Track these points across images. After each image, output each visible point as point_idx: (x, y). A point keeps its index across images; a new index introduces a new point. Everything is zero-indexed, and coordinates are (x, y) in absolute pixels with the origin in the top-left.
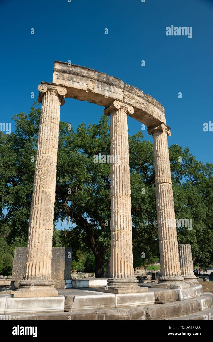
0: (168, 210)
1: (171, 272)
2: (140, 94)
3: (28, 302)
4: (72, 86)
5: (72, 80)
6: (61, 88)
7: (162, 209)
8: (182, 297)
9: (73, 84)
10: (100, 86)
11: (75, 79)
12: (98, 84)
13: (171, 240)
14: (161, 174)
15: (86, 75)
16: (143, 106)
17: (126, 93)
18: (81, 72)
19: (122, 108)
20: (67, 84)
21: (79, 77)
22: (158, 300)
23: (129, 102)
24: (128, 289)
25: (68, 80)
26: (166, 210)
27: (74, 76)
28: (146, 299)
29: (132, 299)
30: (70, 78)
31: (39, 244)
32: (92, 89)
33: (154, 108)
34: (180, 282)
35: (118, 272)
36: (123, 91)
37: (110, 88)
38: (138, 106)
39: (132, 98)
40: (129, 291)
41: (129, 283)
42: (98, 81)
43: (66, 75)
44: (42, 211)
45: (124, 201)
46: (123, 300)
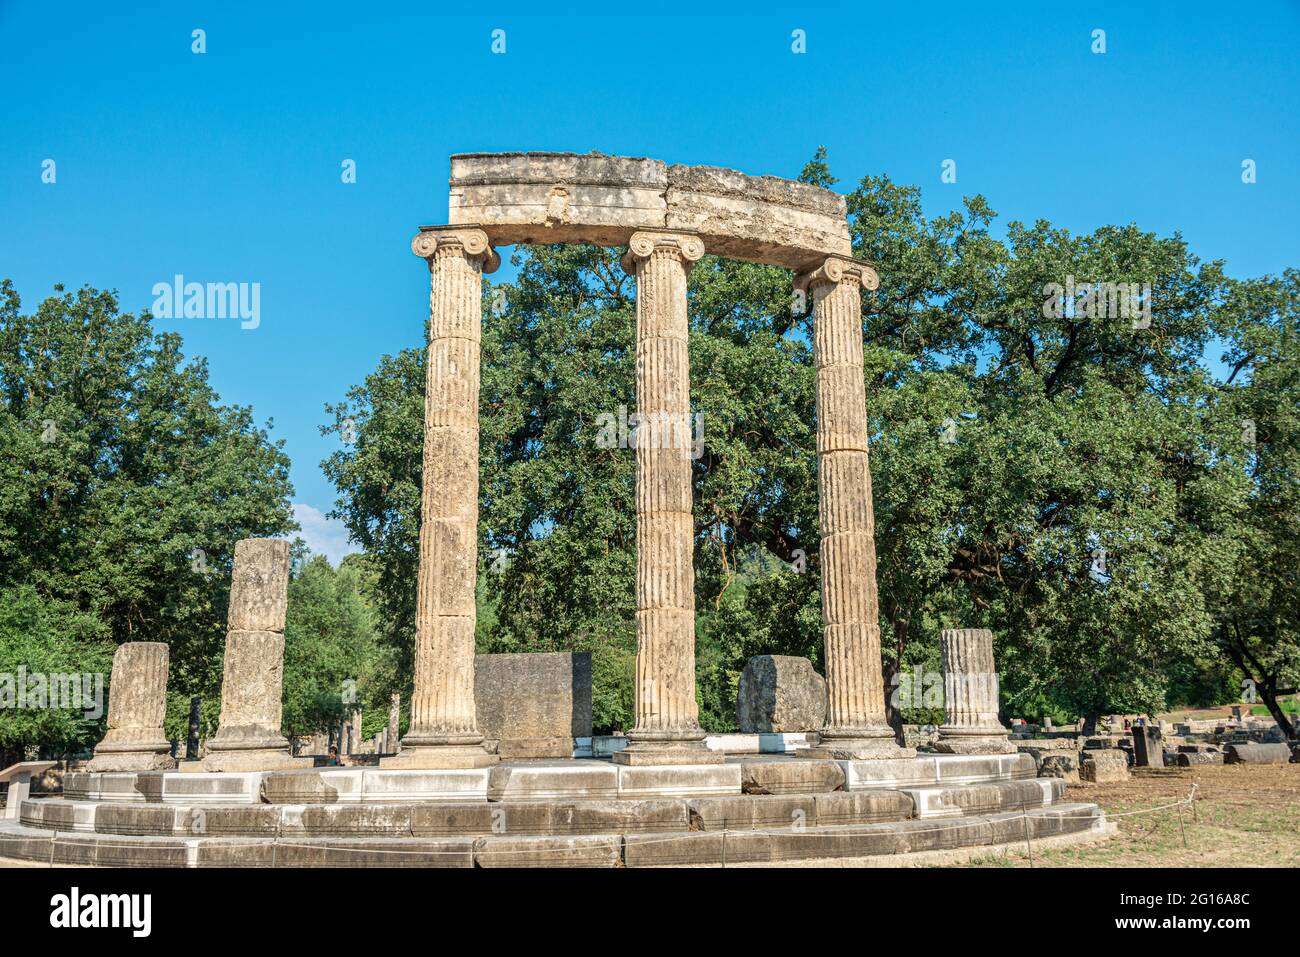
0: (843, 535)
2: (729, 185)
3: (407, 779)
4: (501, 220)
5: (502, 202)
6: (472, 233)
7: (828, 534)
8: (853, 780)
9: (505, 212)
10: (586, 199)
11: (509, 198)
12: (579, 195)
13: (848, 623)
14: (828, 424)
15: (541, 175)
16: (741, 223)
17: (676, 197)
18: (525, 171)
19: (659, 248)
20: (489, 216)
21: (522, 187)
22: (755, 784)
23: (686, 225)
24: (659, 753)
25: (491, 204)
26: (837, 534)
27: (506, 188)
28: (713, 780)
29: (664, 778)
30: (494, 199)
31: (435, 652)
32: (561, 216)
33: (789, 216)
34: (867, 742)
35: (645, 715)
36: (664, 196)
37: (617, 196)
38: (722, 228)
39: (697, 209)
40: (662, 759)
41: (668, 740)
42: (579, 184)
43: (483, 191)
44: (438, 572)
45: (662, 527)
46: (638, 780)
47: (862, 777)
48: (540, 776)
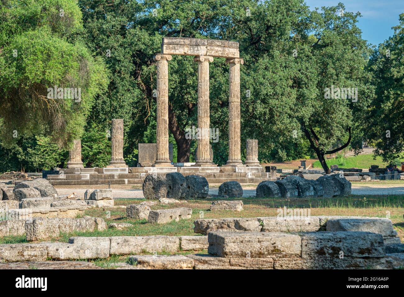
0: (235, 121)
1: (234, 158)
2: (218, 44)
3: (162, 169)
4: (175, 53)
5: (175, 49)
6: (169, 55)
7: (231, 120)
8: (237, 171)
9: (175, 51)
10: (192, 48)
11: (176, 48)
12: (190, 48)
13: (235, 139)
14: (233, 96)
15: (183, 43)
16: (220, 53)
17: (209, 48)
18: (180, 42)
19: (205, 60)
20: (172, 52)
21: (179, 45)
22: (222, 171)
23: (210, 54)
24: (206, 165)
25: (173, 49)
26: (234, 120)
27: (176, 45)
28: (215, 170)
29: (207, 169)
30: (173, 48)
31: (163, 145)
32: (186, 52)
33: (229, 50)
34: (238, 163)
35: (201, 157)
36: (206, 47)
37: (198, 48)
38: (217, 54)
39: (212, 50)
40: (206, 166)
41: (207, 162)
42: (190, 45)
43: (171, 46)
44: (163, 129)
45: (205, 120)
46: (203, 169)
47: (238, 170)
48: (186, 168)
